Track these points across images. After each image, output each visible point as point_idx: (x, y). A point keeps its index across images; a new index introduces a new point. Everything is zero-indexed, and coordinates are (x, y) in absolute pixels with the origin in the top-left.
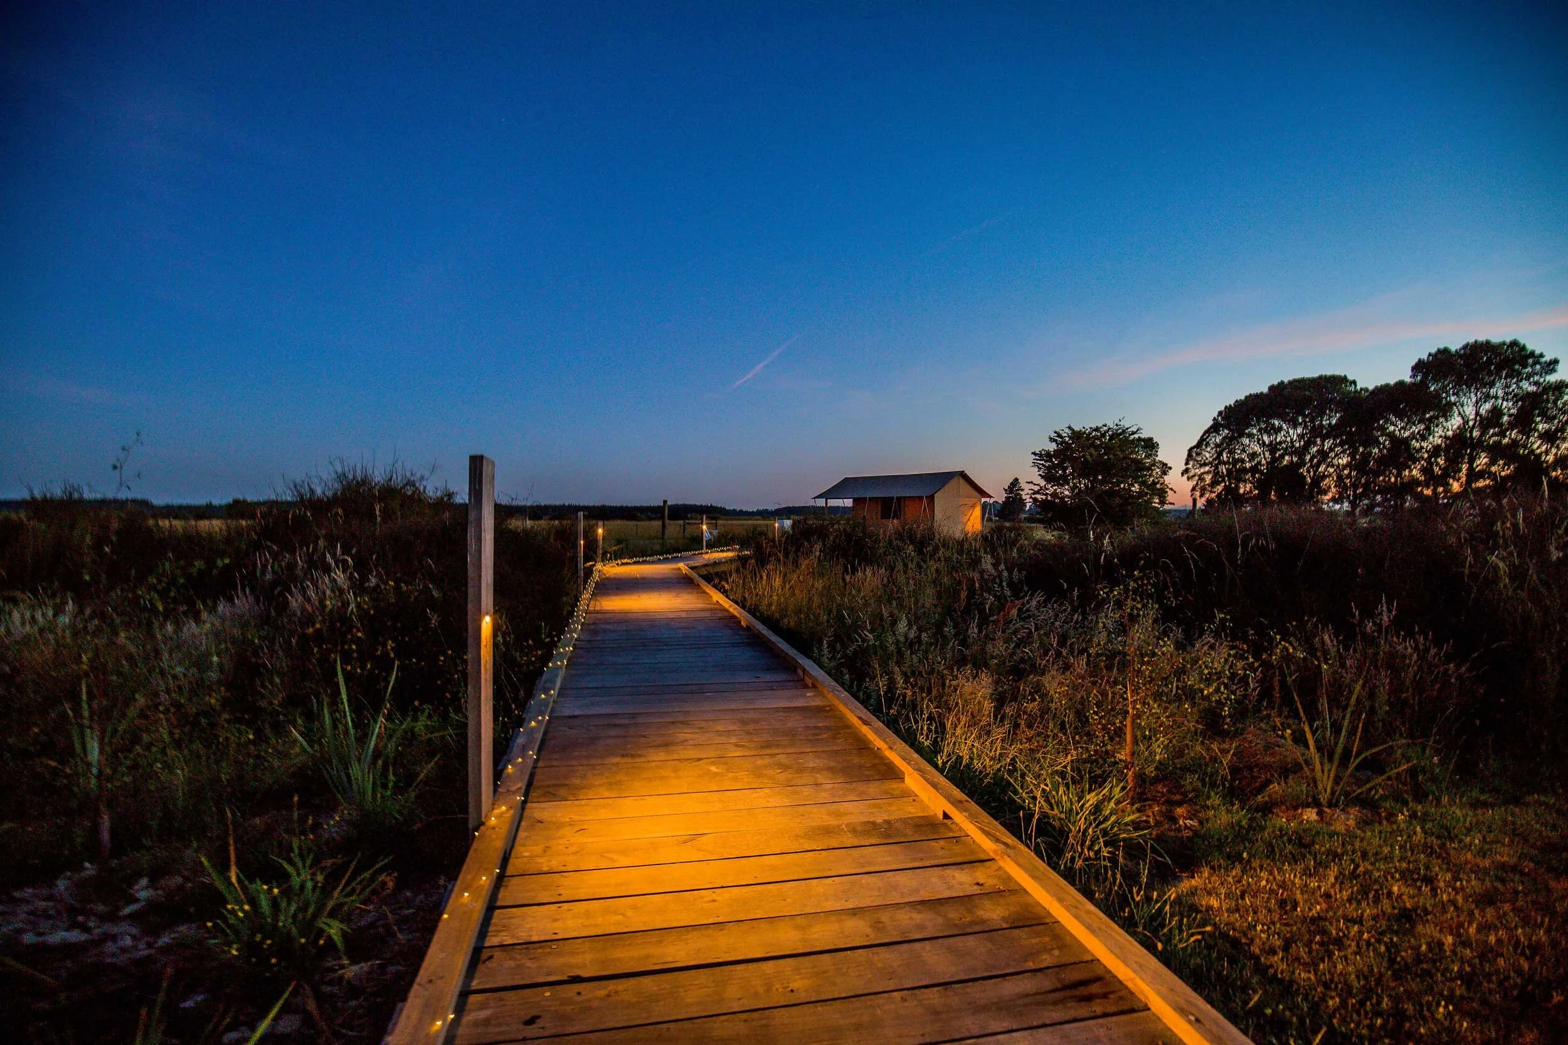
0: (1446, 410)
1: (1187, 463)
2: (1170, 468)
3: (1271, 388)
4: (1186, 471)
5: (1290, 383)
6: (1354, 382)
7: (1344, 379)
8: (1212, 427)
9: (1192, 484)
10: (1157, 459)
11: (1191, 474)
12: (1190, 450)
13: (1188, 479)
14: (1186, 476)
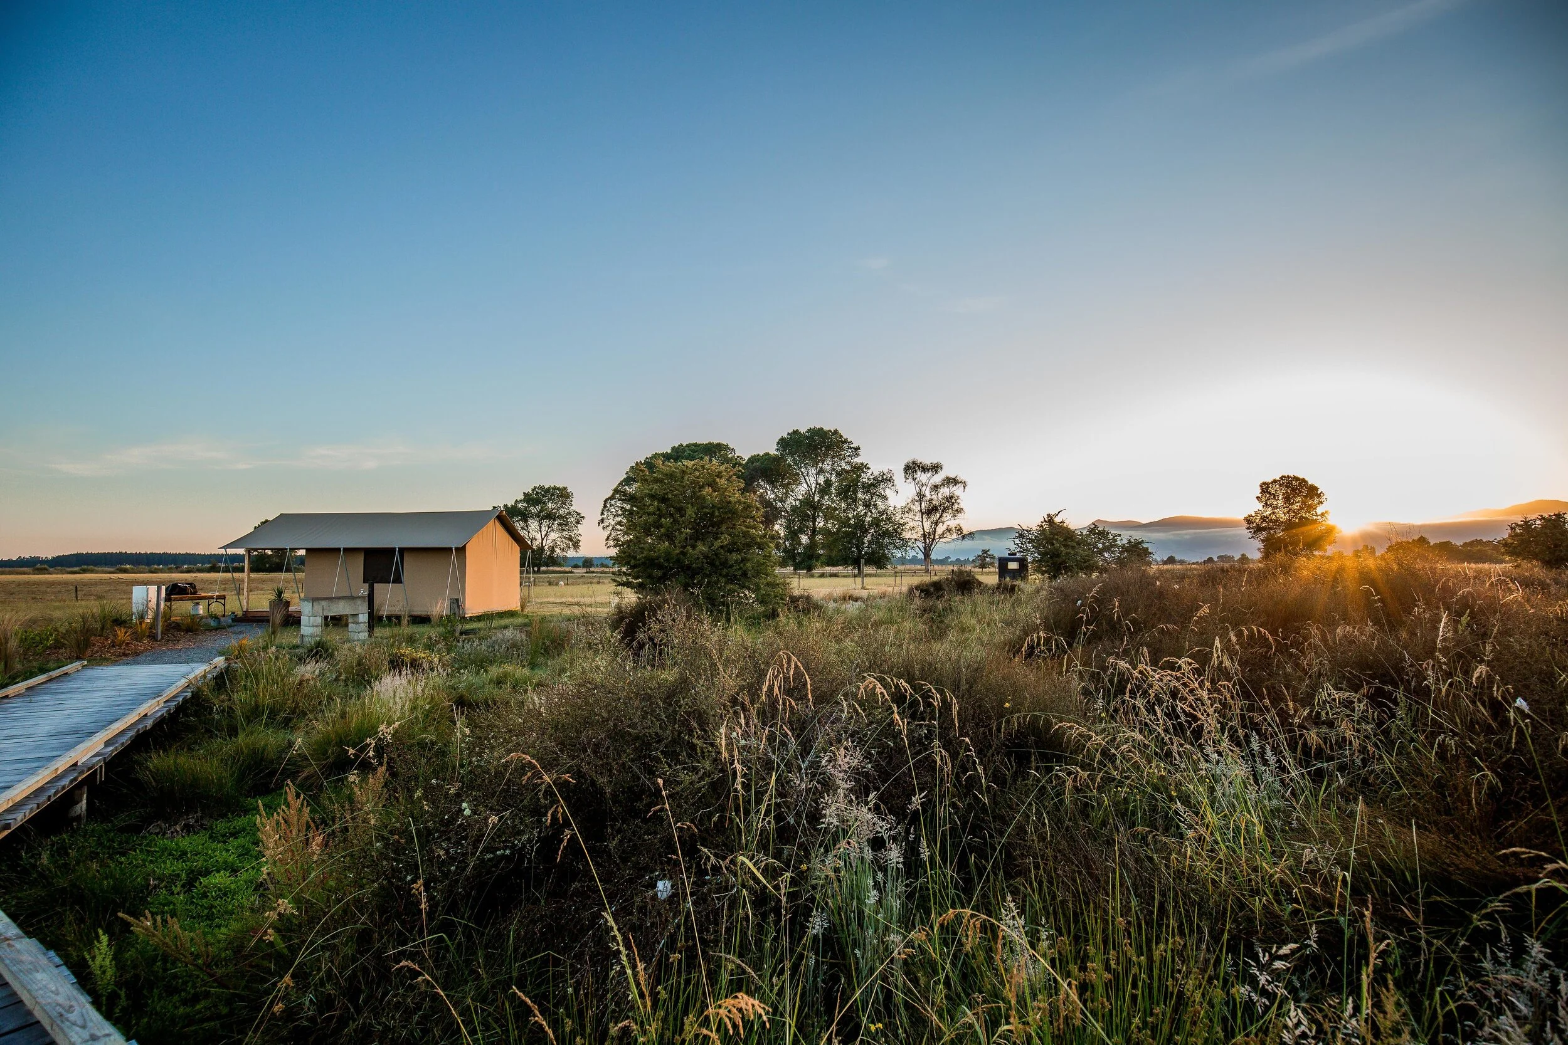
0: (795, 479)
1: (602, 514)
2: (583, 517)
3: (673, 449)
4: (602, 521)
5: (688, 446)
6: (733, 450)
7: (727, 447)
8: (625, 480)
9: (606, 533)
10: (572, 508)
11: (606, 524)
12: (606, 501)
13: (604, 528)
14: (601, 525)
